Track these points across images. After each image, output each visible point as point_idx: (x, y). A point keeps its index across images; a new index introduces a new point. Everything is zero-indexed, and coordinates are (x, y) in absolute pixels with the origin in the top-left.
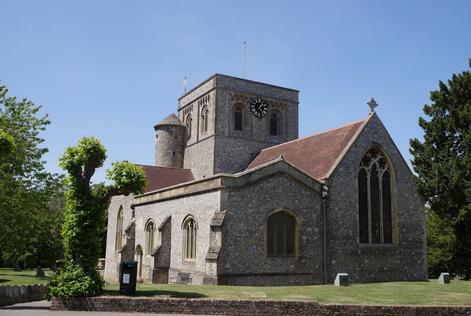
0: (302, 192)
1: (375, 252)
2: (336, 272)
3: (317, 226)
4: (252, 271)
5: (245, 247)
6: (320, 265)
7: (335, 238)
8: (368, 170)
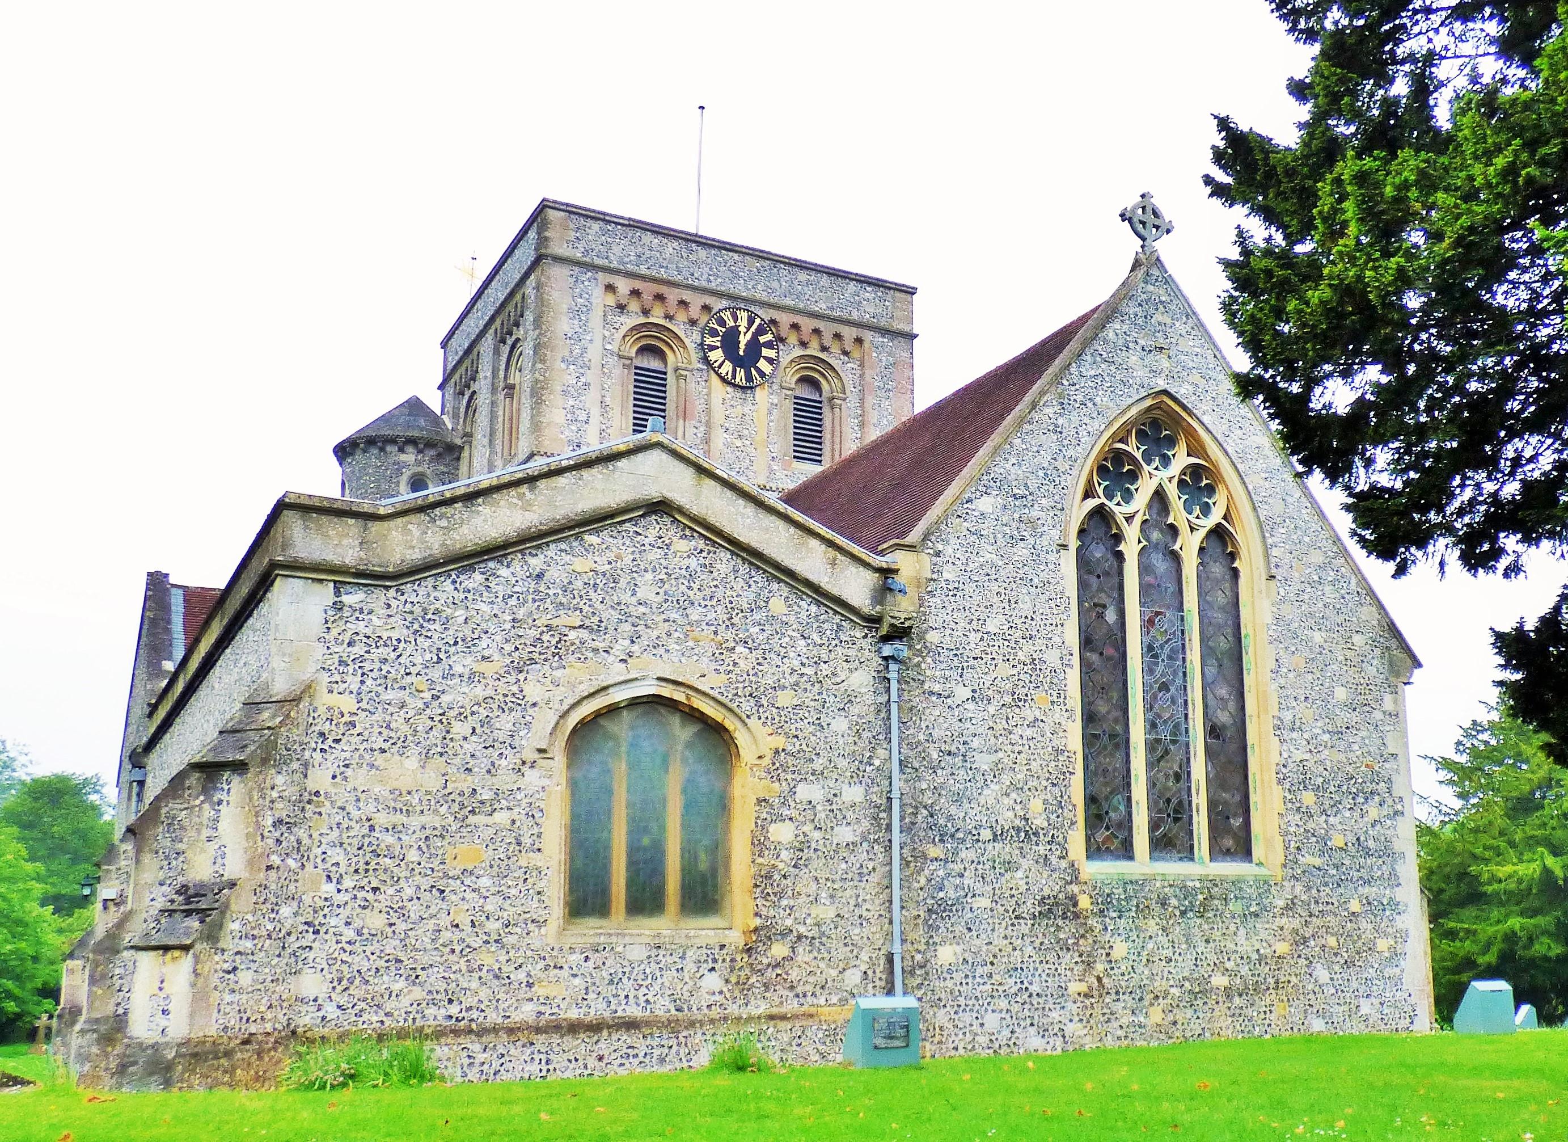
0: (770, 605)
1: (1164, 903)
2: (959, 1006)
3: (857, 777)
4: (469, 1009)
5: (425, 883)
6: (870, 973)
7: (952, 836)
8: (1129, 519)
